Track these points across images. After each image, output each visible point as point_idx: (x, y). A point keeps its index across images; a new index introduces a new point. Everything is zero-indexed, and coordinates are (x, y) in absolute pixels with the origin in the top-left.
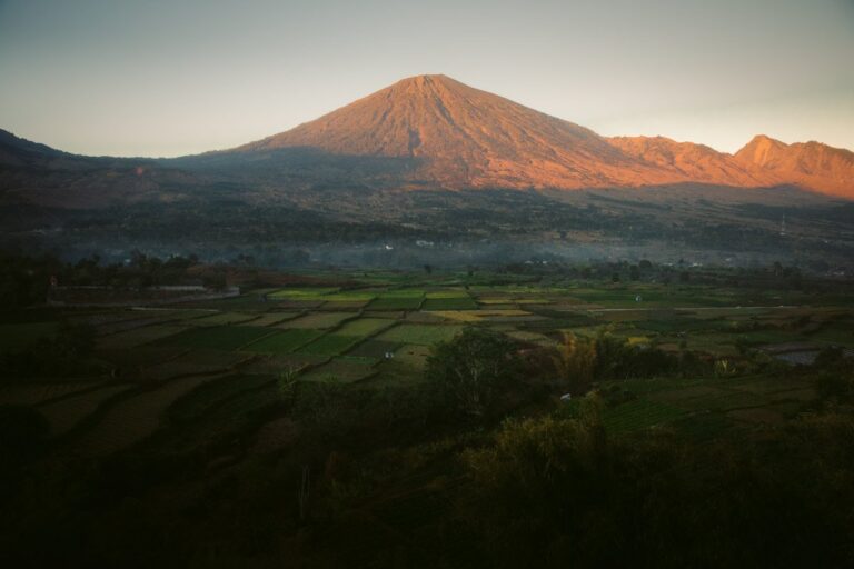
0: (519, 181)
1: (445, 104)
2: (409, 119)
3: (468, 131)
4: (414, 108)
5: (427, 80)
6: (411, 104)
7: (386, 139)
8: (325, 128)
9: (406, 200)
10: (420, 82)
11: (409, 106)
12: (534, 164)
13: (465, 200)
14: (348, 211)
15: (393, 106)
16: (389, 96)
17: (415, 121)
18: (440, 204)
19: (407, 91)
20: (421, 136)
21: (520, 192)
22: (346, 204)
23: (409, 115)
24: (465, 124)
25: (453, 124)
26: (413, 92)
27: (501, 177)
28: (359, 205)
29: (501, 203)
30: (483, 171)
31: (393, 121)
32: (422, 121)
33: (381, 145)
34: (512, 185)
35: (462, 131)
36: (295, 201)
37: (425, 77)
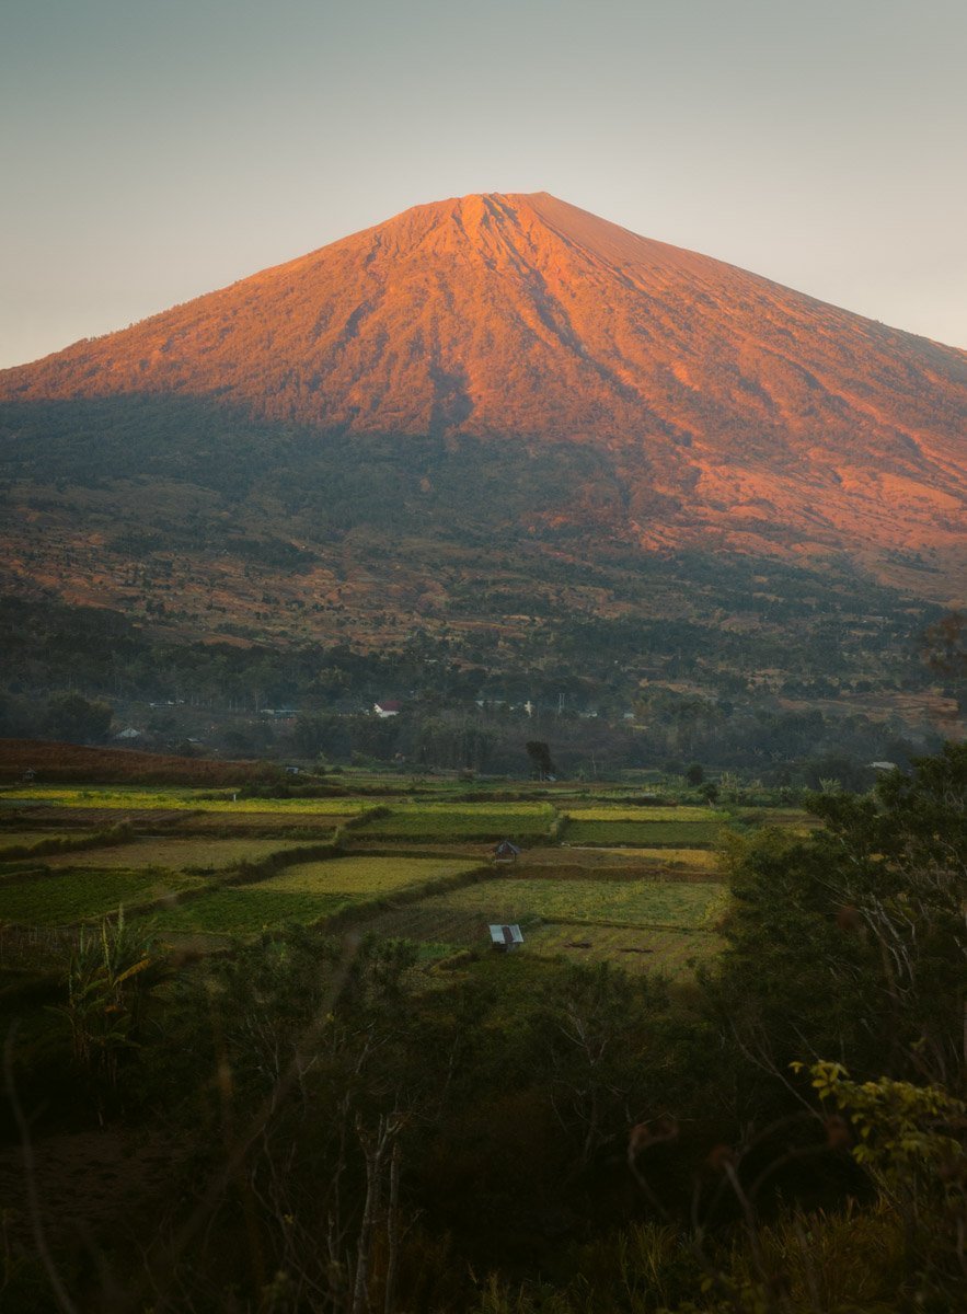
0: (800, 537)
1: (554, 287)
2: (435, 332)
3: (626, 376)
4: (450, 297)
5: (496, 209)
6: (443, 286)
7: (356, 396)
8: (156, 354)
9: (422, 589)
10: (473, 217)
11: (434, 293)
12: (848, 484)
13: (620, 595)
14: (232, 618)
15: (383, 292)
16: (370, 258)
17: (455, 341)
18: (541, 607)
19: (429, 244)
20: (474, 389)
21: (803, 574)
22: (224, 598)
23: (435, 319)
24: (617, 353)
25: (576, 350)
26: (449, 248)
27: (739, 525)
28: (266, 601)
29: (744, 605)
30: (678, 507)
31: (382, 339)
32: (478, 336)
33: (340, 416)
34: (774, 548)
35: (606, 374)
36: (49, 581)
37: (489, 201)
